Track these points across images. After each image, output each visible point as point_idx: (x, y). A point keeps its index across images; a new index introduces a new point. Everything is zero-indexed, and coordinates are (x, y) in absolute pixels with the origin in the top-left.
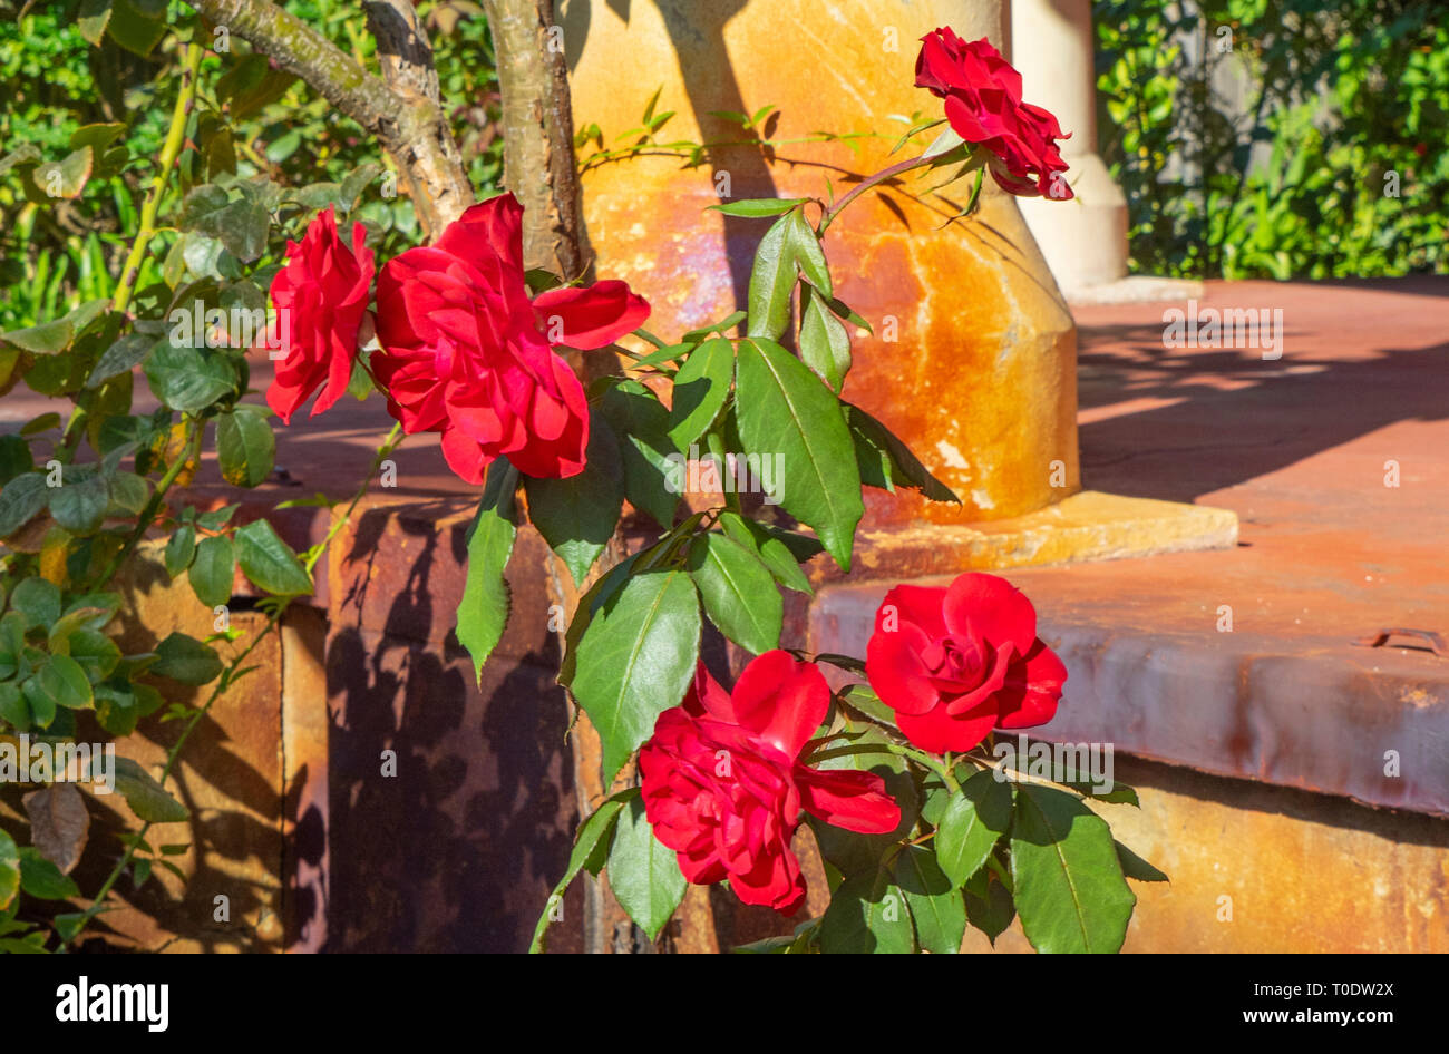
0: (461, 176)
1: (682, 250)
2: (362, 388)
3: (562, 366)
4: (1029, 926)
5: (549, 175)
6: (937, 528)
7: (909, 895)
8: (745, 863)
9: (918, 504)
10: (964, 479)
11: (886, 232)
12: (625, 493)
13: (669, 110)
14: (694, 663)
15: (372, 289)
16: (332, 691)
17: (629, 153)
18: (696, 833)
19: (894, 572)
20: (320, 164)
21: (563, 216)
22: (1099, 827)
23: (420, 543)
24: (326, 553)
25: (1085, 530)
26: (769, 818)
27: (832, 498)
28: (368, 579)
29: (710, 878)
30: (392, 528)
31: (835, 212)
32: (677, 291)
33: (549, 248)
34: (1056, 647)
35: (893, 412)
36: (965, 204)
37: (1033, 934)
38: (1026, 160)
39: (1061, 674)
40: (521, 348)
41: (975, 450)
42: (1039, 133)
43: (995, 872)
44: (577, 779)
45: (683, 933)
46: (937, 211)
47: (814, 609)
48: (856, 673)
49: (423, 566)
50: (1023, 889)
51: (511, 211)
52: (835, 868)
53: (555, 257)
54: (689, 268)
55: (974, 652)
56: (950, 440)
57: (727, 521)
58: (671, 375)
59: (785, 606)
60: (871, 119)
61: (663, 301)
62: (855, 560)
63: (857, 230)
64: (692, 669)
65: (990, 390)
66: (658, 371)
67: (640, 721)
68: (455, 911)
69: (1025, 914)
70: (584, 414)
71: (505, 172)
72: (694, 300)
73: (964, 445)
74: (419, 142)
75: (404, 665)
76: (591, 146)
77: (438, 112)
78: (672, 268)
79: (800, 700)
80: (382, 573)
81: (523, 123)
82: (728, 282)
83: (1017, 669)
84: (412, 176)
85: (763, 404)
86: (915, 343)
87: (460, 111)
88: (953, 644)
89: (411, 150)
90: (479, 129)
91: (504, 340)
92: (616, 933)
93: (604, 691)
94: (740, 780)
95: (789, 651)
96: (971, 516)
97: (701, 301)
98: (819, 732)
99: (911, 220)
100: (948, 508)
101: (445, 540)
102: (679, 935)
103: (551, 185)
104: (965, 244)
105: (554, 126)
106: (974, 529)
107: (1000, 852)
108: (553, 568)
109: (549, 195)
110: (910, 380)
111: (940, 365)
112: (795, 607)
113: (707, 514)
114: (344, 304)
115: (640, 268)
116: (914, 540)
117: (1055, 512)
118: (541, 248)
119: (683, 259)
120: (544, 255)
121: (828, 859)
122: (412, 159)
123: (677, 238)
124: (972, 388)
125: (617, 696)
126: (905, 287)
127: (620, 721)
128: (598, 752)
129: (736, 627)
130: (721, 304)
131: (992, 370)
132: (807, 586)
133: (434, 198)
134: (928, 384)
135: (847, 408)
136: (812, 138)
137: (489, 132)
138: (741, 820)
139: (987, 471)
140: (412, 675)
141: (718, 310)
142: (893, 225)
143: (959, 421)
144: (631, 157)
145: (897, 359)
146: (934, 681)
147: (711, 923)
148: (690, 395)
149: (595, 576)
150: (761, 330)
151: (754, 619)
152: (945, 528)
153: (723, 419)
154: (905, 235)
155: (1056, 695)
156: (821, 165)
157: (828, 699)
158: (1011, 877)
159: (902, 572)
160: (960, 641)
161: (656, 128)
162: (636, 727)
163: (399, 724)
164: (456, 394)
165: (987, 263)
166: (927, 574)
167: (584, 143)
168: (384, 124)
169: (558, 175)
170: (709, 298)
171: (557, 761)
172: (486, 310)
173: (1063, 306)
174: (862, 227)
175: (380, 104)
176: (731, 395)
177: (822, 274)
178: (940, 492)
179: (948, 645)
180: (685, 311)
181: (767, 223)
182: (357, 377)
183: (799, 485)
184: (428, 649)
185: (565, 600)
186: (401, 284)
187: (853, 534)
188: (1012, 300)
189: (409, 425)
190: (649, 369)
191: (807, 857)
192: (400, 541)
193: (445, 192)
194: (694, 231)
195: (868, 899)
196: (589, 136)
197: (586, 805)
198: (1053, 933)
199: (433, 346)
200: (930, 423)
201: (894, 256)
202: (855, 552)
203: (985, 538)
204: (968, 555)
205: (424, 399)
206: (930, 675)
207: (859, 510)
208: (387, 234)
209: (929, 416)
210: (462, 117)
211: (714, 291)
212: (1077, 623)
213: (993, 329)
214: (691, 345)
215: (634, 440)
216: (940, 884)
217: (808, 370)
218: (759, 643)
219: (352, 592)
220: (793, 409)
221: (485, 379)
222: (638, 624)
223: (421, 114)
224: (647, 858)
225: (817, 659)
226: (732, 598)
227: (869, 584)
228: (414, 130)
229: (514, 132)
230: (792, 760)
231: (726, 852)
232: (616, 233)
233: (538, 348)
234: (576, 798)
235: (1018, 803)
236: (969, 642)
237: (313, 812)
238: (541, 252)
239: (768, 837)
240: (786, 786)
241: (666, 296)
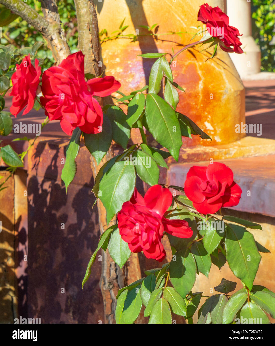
0: (66, 45)
1: (130, 66)
2: (38, 107)
3: (95, 101)
4: (231, 265)
5: (91, 45)
6: (204, 147)
7: (195, 256)
8: (148, 246)
9: (199, 140)
10: (212, 133)
11: (190, 61)
12: (113, 138)
13: (127, 25)
14: (134, 188)
15: (40, 78)
16: (29, 194)
17: (115, 38)
18: (134, 238)
19: (192, 160)
20: (25, 39)
21: (95, 57)
22: (251, 236)
23: (54, 152)
24: (27, 154)
25: (247, 148)
26: (155, 233)
27: (173, 140)
28: (39, 161)
29: (138, 250)
30: (47, 147)
31: (174, 57)
32: (129, 78)
33: (91, 66)
34: (239, 182)
35: (191, 114)
36: (213, 53)
37: (232, 267)
38: (230, 42)
39: (240, 191)
40: (83, 96)
41: (215, 125)
42: (234, 34)
43: (220, 250)
44: (99, 221)
45: (130, 265)
46: (205, 55)
47: (168, 171)
48: (180, 191)
49: (55, 158)
50: (229, 254)
51: (81, 56)
52: (174, 248)
53: (93, 68)
54: (132, 71)
55: (216, 185)
56: (208, 122)
57: (143, 147)
58: (127, 104)
59: (160, 172)
60: (185, 28)
61: (125, 81)
62: (180, 157)
63: (182, 60)
64: (133, 190)
65: (220, 107)
66: (123, 103)
67: (118, 205)
68: (64, 258)
69: (230, 261)
70: (101, 115)
71: (79, 44)
72: (134, 81)
73: (212, 123)
74: (54, 35)
75: (50, 187)
76: (104, 36)
77: (59, 26)
78: (127, 71)
79: (164, 200)
80: (43, 160)
81: (84, 30)
82: (144, 75)
83: (228, 190)
84: (52, 44)
85: (154, 113)
86: (198, 93)
87: (66, 24)
88: (210, 183)
89: (51, 37)
90: (71, 29)
91: (78, 93)
92: (111, 265)
93: (107, 196)
94: (147, 222)
95: (161, 185)
96: (214, 144)
97: (136, 81)
98: (169, 208)
99: (197, 57)
100: (208, 142)
101: (62, 150)
102: (129, 266)
103: (92, 48)
104: (213, 64)
105: (93, 30)
106: (215, 148)
107: (222, 244)
108: (93, 159)
109: (91, 51)
110: (197, 104)
111: (205, 100)
112: (163, 172)
113: (137, 145)
114: (33, 82)
115: (118, 71)
116: (198, 151)
117: (239, 143)
118: (89, 66)
119: (131, 69)
120: (90, 68)
121: (172, 246)
122: (52, 40)
123: (129, 62)
124: (215, 106)
125: (111, 198)
126: (195, 77)
127: (112, 204)
128: (105, 212)
129: (146, 178)
130: (142, 82)
131: (221, 101)
132: (166, 165)
133: (58, 51)
134: (202, 105)
135: (177, 114)
136: (168, 33)
137: (74, 30)
138: (147, 234)
139: (219, 131)
140: (52, 190)
141: (141, 84)
142: (192, 59)
143: (211, 116)
144: (116, 39)
145: (193, 98)
146: (204, 193)
147: (138, 262)
148: (133, 109)
149: (105, 161)
150: (152, 91)
151: (151, 175)
152: (207, 147)
153: (142, 116)
154: (195, 62)
155: (239, 197)
156: (171, 41)
157: (172, 199)
158: (225, 250)
159: (194, 160)
160: (211, 182)
161: (123, 30)
162: (117, 207)
163: (48, 204)
164: (65, 109)
165: (219, 70)
166: (201, 160)
167: (102, 35)
168: (44, 29)
169: (94, 45)
170: (138, 80)
171: (94, 215)
172: (73, 85)
173: (241, 82)
174: (183, 59)
175: (42, 23)
176: (144, 111)
177: (170, 75)
178: (206, 136)
179: (208, 183)
180: (131, 84)
181: (155, 60)
182: (36, 104)
183: (164, 136)
184: (57, 182)
185: (96, 168)
186: (49, 77)
187: (179, 150)
188: (226, 81)
189: (51, 118)
190: (121, 102)
191: (166, 243)
192: (48, 151)
193: (61, 49)
194: (134, 60)
195: (183, 257)
196: (104, 33)
197: (102, 228)
198: (238, 267)
199: (58, 95)
200: (202, 117)
201: (192, 68)
202: (180, 154)
203: (218, 150)
204: (214, 155)
205: (55, 111)
206: (203, 191)
207: (181, 144)
208: (45, 60)
209: (202, 115)
210: (67, 26)
211: (140, 78)
212: (245, 175)
213: (221, 89)
214: (133, 96)
215: (116, 123)
216: (204, 253)
217: (167, 103)
218: (152, 183)
219: (35, 165)
220: (162, 114)
221: (73, 105)
222: (117, 177)
223: (54, 27)
224: (120, 245)
225: (169, 187)
226: (145, 169)
227: (185, 164)
228: (52, 31)
229: (81, 32)
230: (161, 216)
231: (142, 243)
232: (111, 61)
233: (88, 96)
234: (99, 226)
235: (227, 230)
236: (214, 182)
237: (23, 229)
238: (89, 67)
239: (154, 239)
240: (160, 224)
241: (126, 79)
